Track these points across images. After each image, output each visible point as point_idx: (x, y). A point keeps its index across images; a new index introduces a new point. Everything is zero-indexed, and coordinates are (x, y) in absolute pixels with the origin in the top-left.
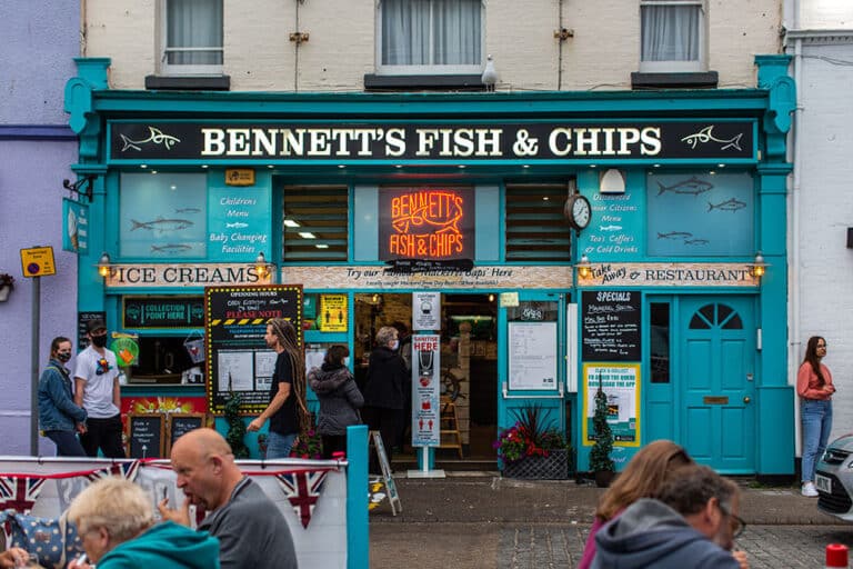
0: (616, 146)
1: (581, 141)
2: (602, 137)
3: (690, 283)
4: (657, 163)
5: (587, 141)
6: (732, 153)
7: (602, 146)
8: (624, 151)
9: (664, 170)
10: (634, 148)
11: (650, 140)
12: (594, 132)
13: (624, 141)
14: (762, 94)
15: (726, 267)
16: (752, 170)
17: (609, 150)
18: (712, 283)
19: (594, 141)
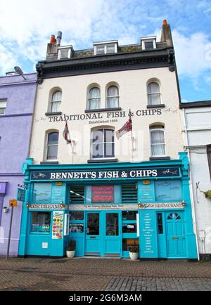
0: (146, 174)
1: (138, 173)
2: (143, 172)
3: (167, 208)
4: (157, 178)
5: (139, 174)
6: (174, 175)
7: (143, 175)
8: (148, 175)
9: (158, 180)
10: (151, 175)
11: (155, 173)
12: (141, 171)
13: (148, 173)
14: (180, 161)
15: (175, 203)
16: (180, 179)
17: (145, 175)
18: (172, 208)
19: (141, 173)
